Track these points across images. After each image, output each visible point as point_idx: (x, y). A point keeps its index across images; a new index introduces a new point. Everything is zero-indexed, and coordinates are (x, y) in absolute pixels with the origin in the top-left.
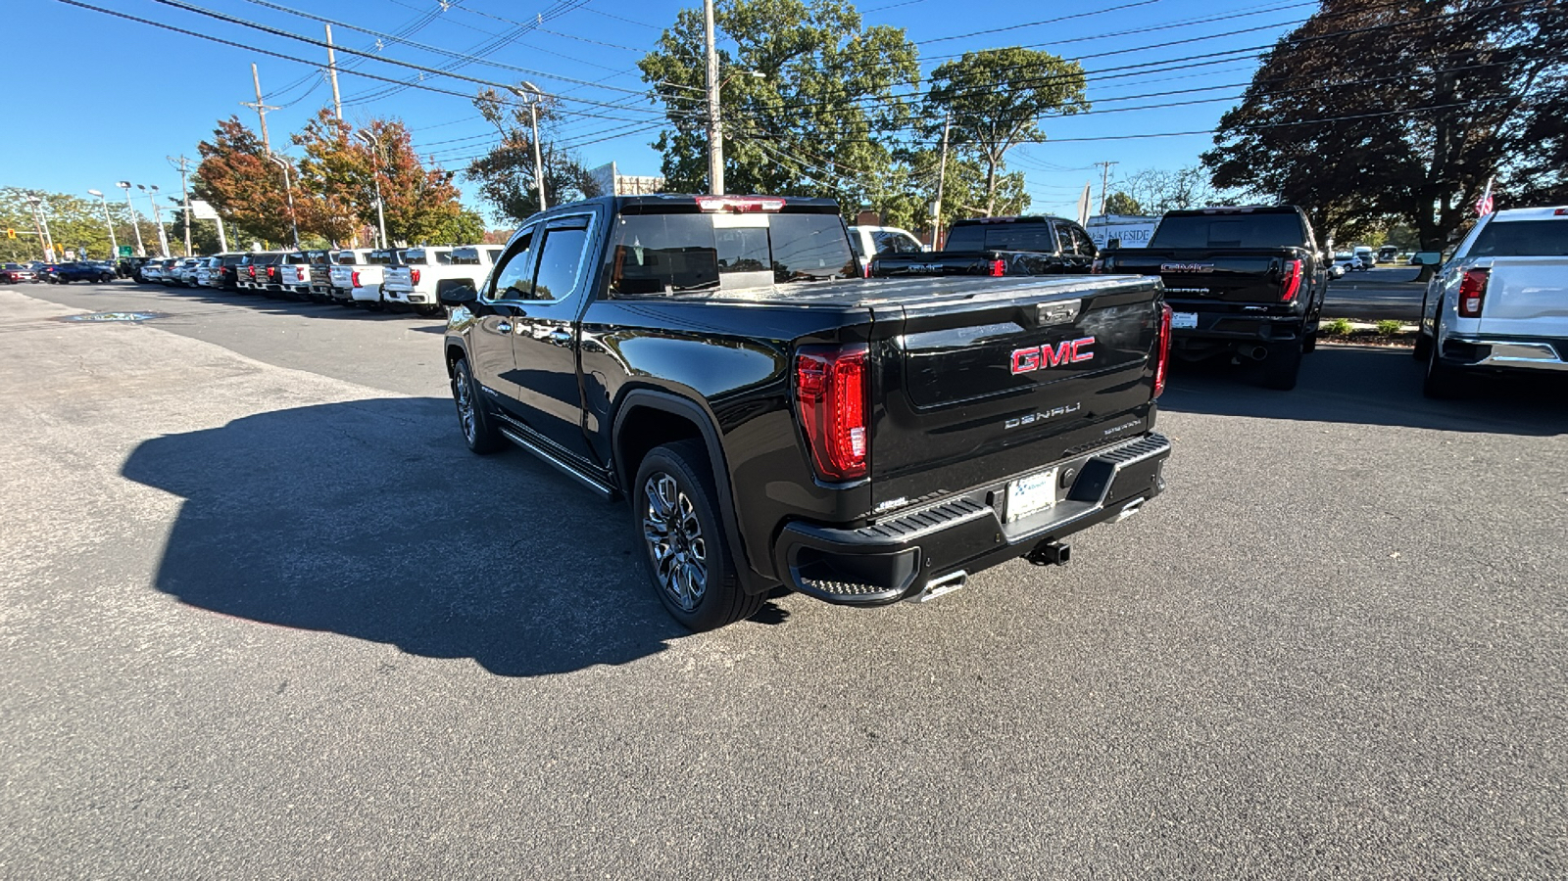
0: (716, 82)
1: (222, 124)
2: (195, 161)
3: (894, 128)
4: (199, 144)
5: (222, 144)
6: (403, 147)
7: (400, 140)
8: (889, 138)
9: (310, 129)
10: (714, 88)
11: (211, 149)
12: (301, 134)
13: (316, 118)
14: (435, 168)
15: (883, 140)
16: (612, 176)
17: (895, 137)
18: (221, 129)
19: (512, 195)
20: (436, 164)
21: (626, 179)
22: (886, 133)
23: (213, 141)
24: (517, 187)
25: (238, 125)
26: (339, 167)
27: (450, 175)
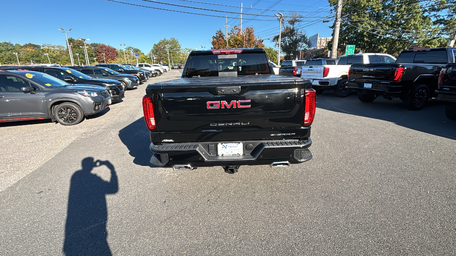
0: (341, 4)
1: (217, 31)
2: (212, 40)
3: (438, 10)
4: (212, 37)
5: (217, 36)
6: (252, 34)
7: (251, 32)
8: (434, 15)
9: (232, 31)
10: (340, 7)
11: (215, 37)
12: (230, 33)
13: (233, 28)
14: (259, 39)
15: (431, 16)
16: (317, 38)
17: (438, 14)
18: (217, 32)
19: (285, 45)
20: (259, 38)
21: (323, 38)
22: (433, 13)
23: (215, 36)
24: (286, 43)
25: (221, 31)
26: (236, 40)
27: (262, 41)
